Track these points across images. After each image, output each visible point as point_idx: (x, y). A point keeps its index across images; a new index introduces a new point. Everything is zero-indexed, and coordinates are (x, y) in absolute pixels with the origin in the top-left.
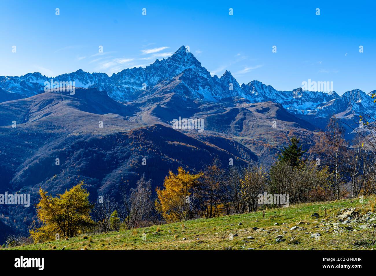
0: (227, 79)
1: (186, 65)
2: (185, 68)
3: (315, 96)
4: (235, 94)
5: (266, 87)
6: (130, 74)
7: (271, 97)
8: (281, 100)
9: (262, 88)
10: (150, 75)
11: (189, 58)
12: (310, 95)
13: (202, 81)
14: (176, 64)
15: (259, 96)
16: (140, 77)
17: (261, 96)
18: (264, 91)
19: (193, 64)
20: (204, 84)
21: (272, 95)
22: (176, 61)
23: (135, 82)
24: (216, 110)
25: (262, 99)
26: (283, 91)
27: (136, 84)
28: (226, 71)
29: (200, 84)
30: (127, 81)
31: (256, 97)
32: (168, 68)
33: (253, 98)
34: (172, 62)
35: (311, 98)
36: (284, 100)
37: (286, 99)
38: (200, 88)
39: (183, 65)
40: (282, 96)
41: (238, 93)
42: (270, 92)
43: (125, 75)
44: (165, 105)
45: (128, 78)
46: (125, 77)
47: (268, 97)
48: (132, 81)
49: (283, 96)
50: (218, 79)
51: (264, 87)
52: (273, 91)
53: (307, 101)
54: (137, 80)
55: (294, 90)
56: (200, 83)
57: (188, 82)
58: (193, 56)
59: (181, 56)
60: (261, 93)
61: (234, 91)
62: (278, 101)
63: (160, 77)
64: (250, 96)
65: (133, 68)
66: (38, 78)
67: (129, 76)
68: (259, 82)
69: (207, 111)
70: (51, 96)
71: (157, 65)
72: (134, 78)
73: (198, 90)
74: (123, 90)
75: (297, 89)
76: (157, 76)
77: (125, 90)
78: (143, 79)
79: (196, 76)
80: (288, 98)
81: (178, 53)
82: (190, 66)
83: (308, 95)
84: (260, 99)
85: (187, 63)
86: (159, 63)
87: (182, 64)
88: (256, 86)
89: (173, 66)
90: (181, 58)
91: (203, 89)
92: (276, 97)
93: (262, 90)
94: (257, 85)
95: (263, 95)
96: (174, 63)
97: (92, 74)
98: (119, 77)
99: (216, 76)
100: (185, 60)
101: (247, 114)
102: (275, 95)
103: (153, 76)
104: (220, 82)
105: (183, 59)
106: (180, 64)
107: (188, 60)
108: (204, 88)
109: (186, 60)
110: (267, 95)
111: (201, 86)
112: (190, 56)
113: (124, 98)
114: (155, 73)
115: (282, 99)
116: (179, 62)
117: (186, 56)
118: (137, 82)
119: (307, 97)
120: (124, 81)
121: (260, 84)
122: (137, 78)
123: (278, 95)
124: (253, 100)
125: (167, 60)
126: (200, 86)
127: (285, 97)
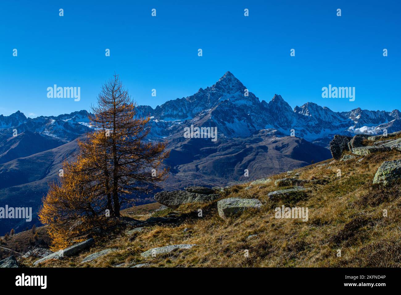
0: (276, 103)
1: (230, 92)
2: (230, 95)
3: (376, 116)
4: (284, 120)
5: (321, 109)
6: (173, 105)
7: (327, 120)
8: (338, 123)
9: (317, 110)
10: (193, 106)
11: (234, 85)
12: (370, 116)
13: (238, 113)
14: (220, 92)
15: (312, 119)
16: (183, 108)
17: (315, 120)
18: (319, 114)
19: (238, 91)
20: (240, 115)
21: (328, 117)
22: (220, 88)
23: (178, 114)
24: (233, 149)
25: (316, 123)
26: (340, 112)
27: (179, 116)
28: (275, 95)
29: (236, 116)
30: (169, 114)
31: (309, 121)
32: (212, 97)
33: (306, 122)
34: (216, 90)
35: (371, 119)
36: (341, 122)
37: (344, 122)
38: (236, 120)
39: (227, 93)
40: (339, 118)
41: (287, 119)
42: (326, 114)
43: (168, 107)
44: (181, 147)
45: (171, 110)
46: (168, 109)
47: (324, 120)
48: (175, 112)
49: (341, 117)
50: (266, 105)
51: (319, 109)
52: (329, 113)
53: (366, 123)
54: (180, 112)
55: (352, 111)
56: (236, 114)
57: (222, 116)
58: (239, 81)
59: (226, 82)
60: (315, 116)
61: (284, 117)
62: (334, 124)
63: (203, 107)
64: (303, 120)
65: (176, 99)
66: (84, 116)
67: (171, 108)
68: (314, 104)
69: (224, 151)
70: (75, 146)
71: (201, 94)
72: (177, 109)
73: (233, 122)
74: (162, 125)
75: (355, 109)
76: (200, 106)
77: (164, 125)
78: (186, 110)
79: (232, 107)
80: (346, 120)
81: (223, 80)
82: (235, 92)
83: (368, 116)
84: (313, 122)
85: (232, 89)
86: (203, 92)
87: (226, 91)
88: (310, 109)
89: (217, 95)
90: (225, 85)
91: (239, 121)
92: (333, 119)
93: (316, 113)
94: (312, 107)
95: (318, 118)
96: (218, 91)
97: (137, 107)
98: (162, 110)
99: (263, 101)
100: (229, 87)
101: (260, 153)
102: (331, 117)
103: (196, 106)
104: (268, 108)
105: (227, 86)
106: (224, 92)
107: (233, 86)
108: (240, 119)
109: (231, 87)
110: (322, 118)
111: (237, 117)
112: (236, 82)
113: (161, 134)
114: (198, 103)
115: (340, 121)
116: (223, 89)
117: (231, 82)
118: (180, 114)
119: (366, 118)
120: (166, 113)
121: (314, 106)
122: (180, 109)
123: (335, 117)
124: (306, 124)
125: (211, 88)
126: (235, 118)
127: (342, 120)
